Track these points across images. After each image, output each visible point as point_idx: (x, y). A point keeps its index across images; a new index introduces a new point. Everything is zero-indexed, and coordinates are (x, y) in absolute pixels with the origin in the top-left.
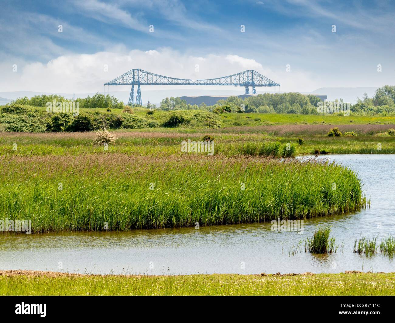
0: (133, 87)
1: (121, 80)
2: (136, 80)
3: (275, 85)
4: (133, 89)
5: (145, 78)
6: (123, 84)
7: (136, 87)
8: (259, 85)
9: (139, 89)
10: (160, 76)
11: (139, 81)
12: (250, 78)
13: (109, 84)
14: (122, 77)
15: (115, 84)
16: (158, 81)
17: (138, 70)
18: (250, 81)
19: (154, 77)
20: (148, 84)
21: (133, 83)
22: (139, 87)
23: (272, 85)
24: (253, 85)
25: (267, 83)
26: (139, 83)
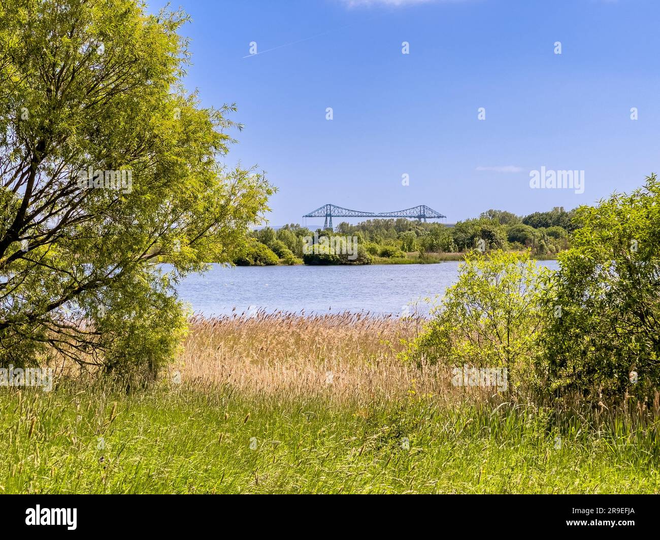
0: (326, 218)
1: (316, 213)
2: (329, 213)
3: (443, 217)
4: (326, 221)
5: (336, 212)
6: (318, 216)
7: (329, 218)
8: (429, 218)
9: (331, 221)
10: (349, 210)
11: (330, 214)
12: (422, 211)
13: (306, 216)
14: (318, 210)
15: (312, 216)
16: (347, 214)
17: (330, 205)
18: (422, 214)
19: (344, 211)
20: (338, 216)
21: (327, 216)
22: (331, 219)
23: (440, 217)
24: (424, 217)
25: (436, 216)
26: (330, 216)
